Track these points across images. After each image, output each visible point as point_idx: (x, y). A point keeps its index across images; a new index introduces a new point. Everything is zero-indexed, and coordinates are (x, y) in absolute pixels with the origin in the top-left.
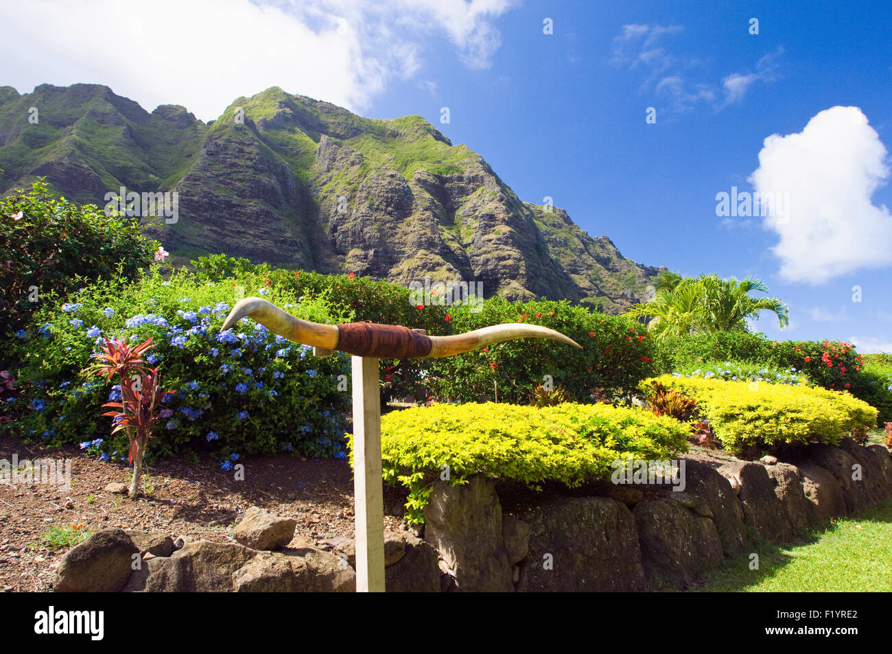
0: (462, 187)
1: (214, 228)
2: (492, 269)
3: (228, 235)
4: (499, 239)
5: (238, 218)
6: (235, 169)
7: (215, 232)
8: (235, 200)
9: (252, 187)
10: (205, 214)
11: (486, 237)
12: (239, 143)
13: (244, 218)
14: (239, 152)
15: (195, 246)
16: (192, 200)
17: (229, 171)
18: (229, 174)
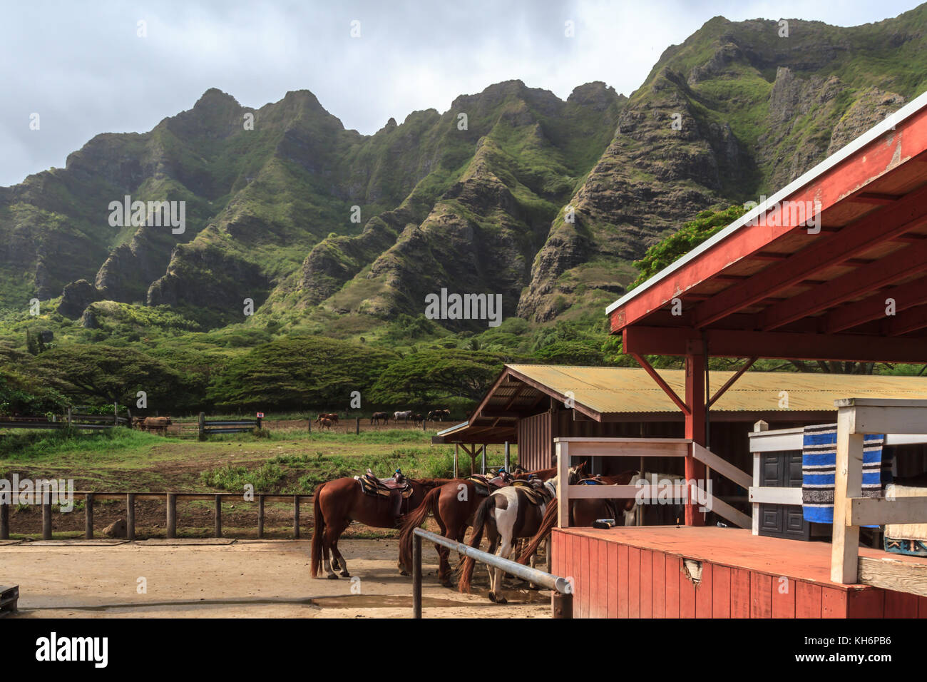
1: (631, 227)
3: (646, 235)
5: (659, 210)
6: (655, 144)
7: (631, 232)
8: (656, 186)
9: (676, 165)
10: (619, 211)
12: (661, 108)
13: (666, 209)
14: (661, 120)
15: (609, 254)
16: (603, 197)
17: (648, 148)
18: (648, 153)
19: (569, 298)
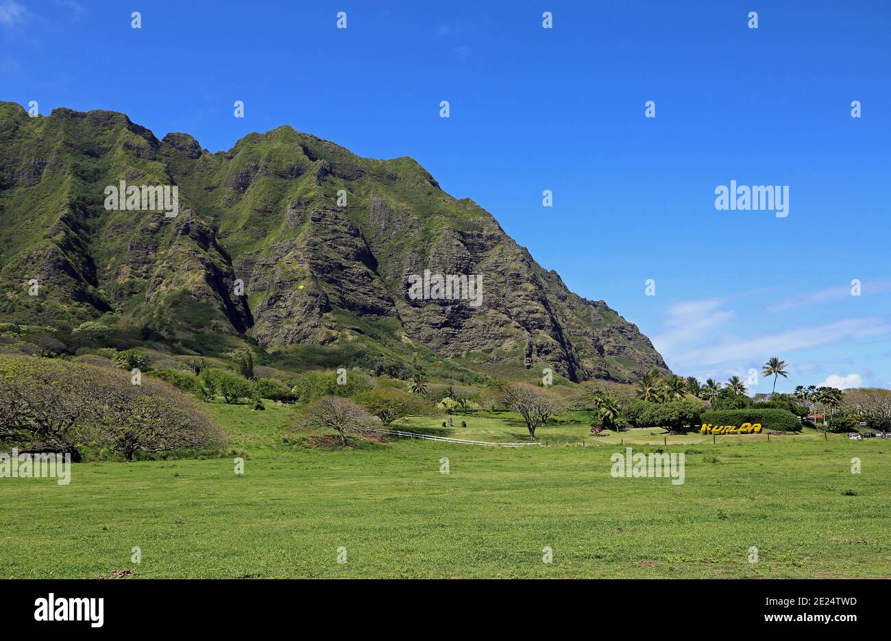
0: (482, 244)
2: (524, 321)
4: (527, 296)
5: (349, 278)
6: (336, 235)
8: (344, 262)
9: (353, 251)
10: (329, 275)
11: (515, 293)
13: (353, 278)
16: (318, 264)
17: (332, 236)
18: (334, 239)
19: (334, 333)
